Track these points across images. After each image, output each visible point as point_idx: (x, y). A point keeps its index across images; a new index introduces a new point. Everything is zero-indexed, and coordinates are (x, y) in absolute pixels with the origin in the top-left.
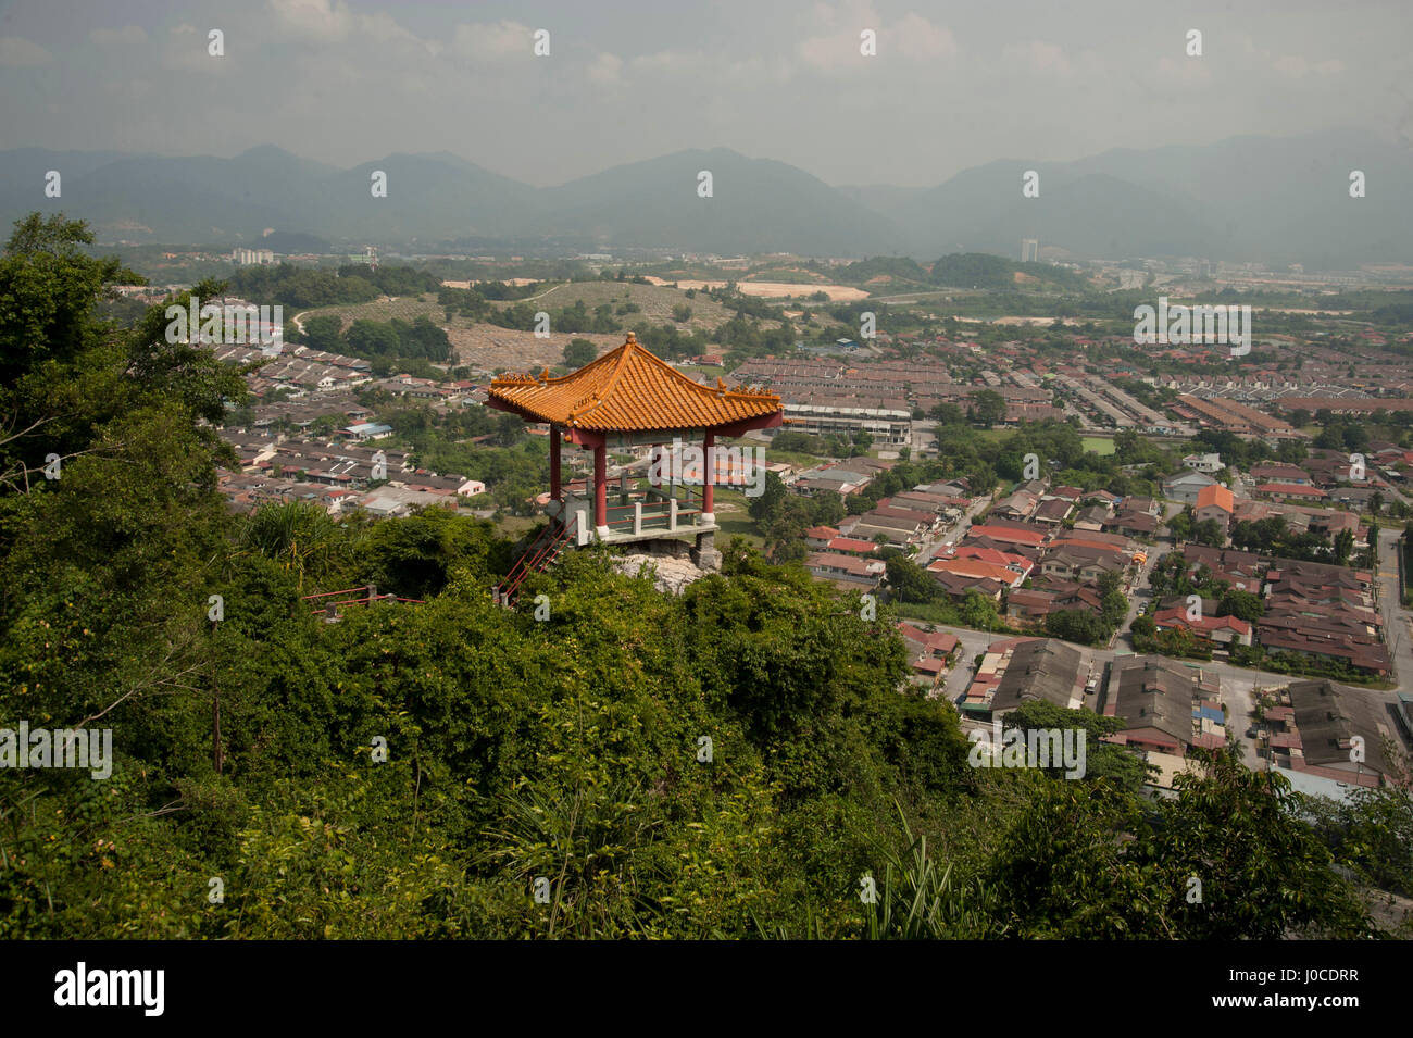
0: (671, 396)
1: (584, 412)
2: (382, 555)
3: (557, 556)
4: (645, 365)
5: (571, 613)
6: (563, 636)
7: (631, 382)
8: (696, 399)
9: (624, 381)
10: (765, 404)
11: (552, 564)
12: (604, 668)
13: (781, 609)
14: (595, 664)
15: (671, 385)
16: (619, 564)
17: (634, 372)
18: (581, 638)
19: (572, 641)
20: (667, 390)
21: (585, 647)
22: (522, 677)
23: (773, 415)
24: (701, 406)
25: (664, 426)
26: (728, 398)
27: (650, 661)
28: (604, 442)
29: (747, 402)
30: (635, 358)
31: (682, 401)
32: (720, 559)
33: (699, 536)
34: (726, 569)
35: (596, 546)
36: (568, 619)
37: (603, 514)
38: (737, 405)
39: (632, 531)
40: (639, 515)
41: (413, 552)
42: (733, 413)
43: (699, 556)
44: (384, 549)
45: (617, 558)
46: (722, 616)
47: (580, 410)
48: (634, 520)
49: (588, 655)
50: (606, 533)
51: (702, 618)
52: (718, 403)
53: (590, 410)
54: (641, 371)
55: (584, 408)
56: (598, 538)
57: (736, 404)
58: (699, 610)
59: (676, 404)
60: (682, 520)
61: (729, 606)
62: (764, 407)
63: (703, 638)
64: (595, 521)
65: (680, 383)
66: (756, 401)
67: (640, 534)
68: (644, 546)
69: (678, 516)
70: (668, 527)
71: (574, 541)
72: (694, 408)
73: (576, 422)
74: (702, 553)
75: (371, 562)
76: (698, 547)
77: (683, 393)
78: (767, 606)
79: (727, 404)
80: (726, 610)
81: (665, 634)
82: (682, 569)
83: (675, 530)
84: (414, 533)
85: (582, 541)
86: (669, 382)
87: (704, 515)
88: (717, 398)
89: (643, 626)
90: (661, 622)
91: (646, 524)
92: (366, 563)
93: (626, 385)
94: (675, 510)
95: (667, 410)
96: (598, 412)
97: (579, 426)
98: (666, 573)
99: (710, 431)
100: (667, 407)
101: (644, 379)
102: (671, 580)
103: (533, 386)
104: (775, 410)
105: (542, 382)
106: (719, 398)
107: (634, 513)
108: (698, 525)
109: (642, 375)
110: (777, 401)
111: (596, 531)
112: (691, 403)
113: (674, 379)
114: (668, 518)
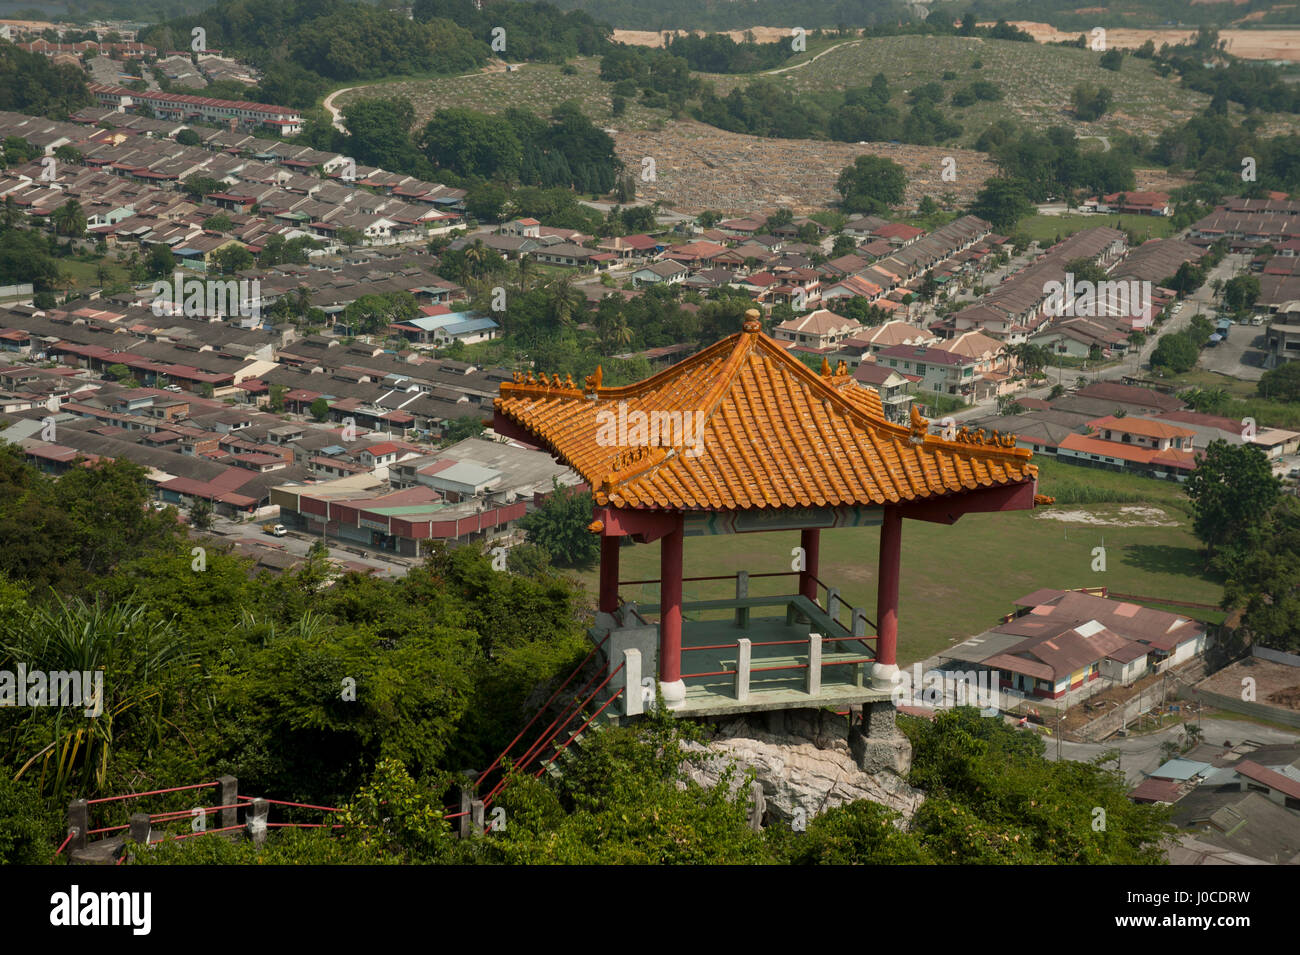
0: (818, 444)
1: (635, 476)
2: (265, 714)
3: (587, 731)
4: (775, 375)
7: (743, 406)
8: (866, 446)
9: (728, 406)
10: (1000, 463)
11: (574, 746)
15: (820, 415)
16: (696, 760)
17: (751, 388)
20: (810, 427)
23: (1013, 487)
24: (874, 462)
25: (792, 503)
26: (930, 448)
28: (681, 526)
29: (966, 457)
30: (757, 361)
31: (836, 449)
32: (907, 756)
33: (869, 707)
34: (919, 775)
35: (655, 720)
37: (675, 657)
39: (732, 692)
40: (746, 662)
41: (314, 715)
42: (933, 480)
43: (863, 747)
44: (270, 702)
45: (696, 747)
47: (624, 471)
48: (735, 669)
50: (680, 696)
52: (907, 455)
53: (648, 469)
54: (765, 388)
55: (635, 467)
56: (661, 701)
57: (943, 459)
59: (824, 455)
60: (831, 675)
62: (997, 470)
64: (659, 671)
65: (839, 411)
66: (983, 457)
67: (747, 698)
68: (758, 722)
69: (825, 666)
70: (804, 687)
71: (619, 705)
72: (859, 466)
73: (613, 497)
74: (870, 741)
75: (243, 725)
76: (865, 729)
77: (842, 432)
79: (926, 459)
82: (829, 769)
83: (820, 694)
84: (320, 678)
85: (634, 708)
86: (818, 409)
87: (880, 667)
88: (908, 445)
91: (759, 680)
92: (231, 728)
93: (731, 415)
94: (817, 658)
95: (801, 470)
96: (666, 472)
97: (620, 504)
98: (796, 777)
99: (893, 514)
100: (805, 462)
101: (771, 405)
102: (805, 790)
103: (574, 398)
104: (1019, 478)
105: (590, 392)
106: (913, 446)
107: (737, 658)
108: (868, 684)
109: (767, 395)
110: (1025, 459)
111: (658, 690)
112: (854, 455)
113: (829, 405)
114: (804, 670)
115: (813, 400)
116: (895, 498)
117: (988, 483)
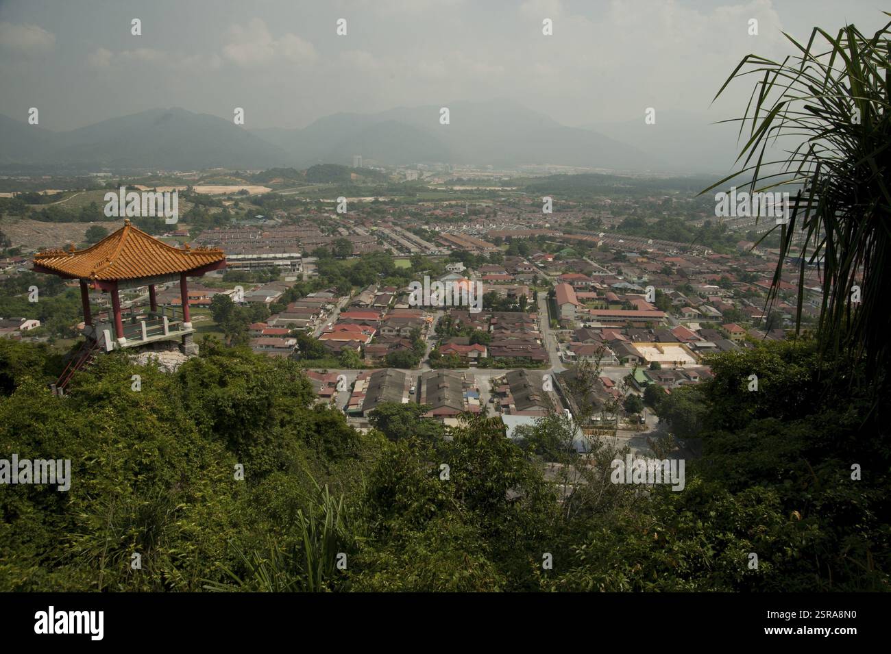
0: (156, 256)
1: (102, 270)
3: (93, 360)
4: (139, 238)
5: (106, 393)
6: (103, 407)
7: (130, 248)
8: (172, 256)
9: (125, 248)
10: (214, 255)
11: (90, 365)
12: (133, 423)
13: (237, 372)
14: (126, 421)
15: (156, 249)
16: (134, 359)
17: (132, 243)
18: (115, 407)
19: (109, 410)
20: (154, 253)
21: (119, 412)
22: (78, 437)
23: (220, 261)
24: (177, 260)
25: (155, 274)
26: (192, 254)
27: (162, 414)
28: (117, 287)
29: (204, 255)
30: (131, 235)
31: (164, 258)
32: (198, 349)
33: (184, 337)
34: (202, 353)
35: (118, 350)
36: (105, 397)
37: (121, 330)
38: (198, 258)
39: (141, 339)
40: (144, 328)
42: (196, 263)
43: (184, 348)
45: (133, 356)
46: (202, 381)
47: (99, 268)
48: (141, 332)
49: (121, 416)
50: (124, 342)
51: (190, 384)
52: (186, 257)
53: (105, 268)
55: (101, 267)
56: (119, 345)
58: (189, 379)
59: (161, 261)
60: (172, 328)
61: (206, 375)
62: (214, 258)
63: (193, 395)
64: (116, 335)
65: (161, 247)
66: (209, 254)
67: (146, 339)
68: (150, 346)
69: (169, 327)
70: (164, 334)
71: (104, 349)
72: (172, 261)
73: (96, 276)
74: (186, 346)
76: (184, 343)
77: (164, 253)
78: (229, 372)
79: (192, 258)
80: (204, 377)
81: (169, 397)
82: (174, 357)
83: (168, 335)
85: (109, 348)
86: (154, 247)
87: (185, 324)
88: (185, 255)
89: (154, 393)
90: (166, 390)
91: (149, 333)
93: (127, 251)
94: (166, 323)
95: (155, 265)
96: (111, 269)
97: (99, 279)
98: (165, 361)
99: (183, 275)
100: (155, 262)
101: (139, 247)
102: (169, 364)
103: (65, 256)
104: (221, 259)
105: (71, 253)
106: (187, 255)
107: (141, 327)
108: (182, 330)
109: (137, 244)
110: (222, 253)
111: (118, 341)
112: (170, 259)
113: (158, 245)
114: (163, 328)
115: (152, 245)
116: (186, 269)
117: (212, 261)
